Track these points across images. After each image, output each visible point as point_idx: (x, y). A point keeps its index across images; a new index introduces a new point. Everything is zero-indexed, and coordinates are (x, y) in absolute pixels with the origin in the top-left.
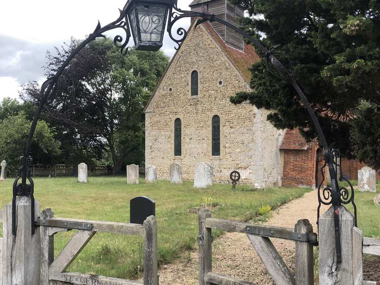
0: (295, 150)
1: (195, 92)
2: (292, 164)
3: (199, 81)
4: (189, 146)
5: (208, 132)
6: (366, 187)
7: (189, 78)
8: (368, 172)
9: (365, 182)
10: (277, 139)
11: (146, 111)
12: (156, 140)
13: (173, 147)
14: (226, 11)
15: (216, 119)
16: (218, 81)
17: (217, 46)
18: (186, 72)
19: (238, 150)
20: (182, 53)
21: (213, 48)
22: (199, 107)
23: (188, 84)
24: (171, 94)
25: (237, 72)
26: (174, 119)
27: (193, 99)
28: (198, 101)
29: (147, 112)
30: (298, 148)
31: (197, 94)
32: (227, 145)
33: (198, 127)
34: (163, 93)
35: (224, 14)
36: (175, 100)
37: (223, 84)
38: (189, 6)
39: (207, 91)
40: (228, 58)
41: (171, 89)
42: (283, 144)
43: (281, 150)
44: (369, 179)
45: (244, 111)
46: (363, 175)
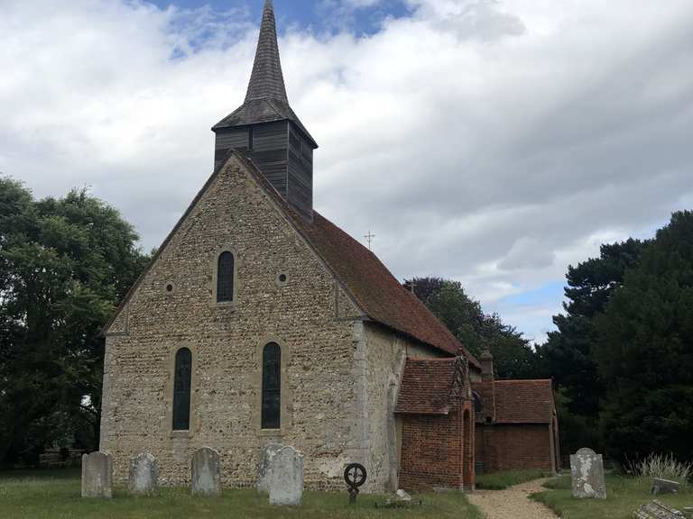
0: (424, 415)
1: (225, 293)
2: (418, 444)
3: (235, 273)
4: (210, 409)
5: (252, 379)
6: (588, 488)
7: (214, 267)
8: (590, 459)
9: (585, 479)
10: (389, 393)
11: (109, 332)
12: (129, 395)
13: (171, 409)
14: (289, 146)
15: (272, 352)
16: (278, 274)
17: (276, 208)
18: (207, 254)
19: (320, 416)
20: (198, 216)
21: (267, 212)
22: (234, 325)
23: (210, 278)
24: (170, 296)
25: (316, 259)
26: (174, 349)
27: (221, 308)
28: (232, 312)
29: (112, 334)
30: (430, 410)
31: (231, 299)
32: (296, 406)
33: (230, 367)
34: (152, 294)
35: (285, 150)
36: (178, 309)
37: (287, 280)
38: (213, 129)
39: (253, 293)
40: (298, 231)
41: (170, 288)
42: (400, 402)
43: (396, 415)
44: (591, 472)
45: (334, 336)
46: (579, 465)
